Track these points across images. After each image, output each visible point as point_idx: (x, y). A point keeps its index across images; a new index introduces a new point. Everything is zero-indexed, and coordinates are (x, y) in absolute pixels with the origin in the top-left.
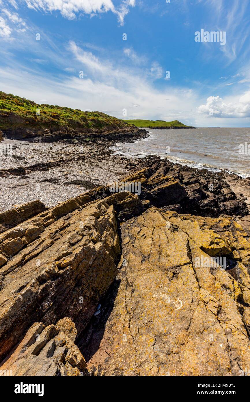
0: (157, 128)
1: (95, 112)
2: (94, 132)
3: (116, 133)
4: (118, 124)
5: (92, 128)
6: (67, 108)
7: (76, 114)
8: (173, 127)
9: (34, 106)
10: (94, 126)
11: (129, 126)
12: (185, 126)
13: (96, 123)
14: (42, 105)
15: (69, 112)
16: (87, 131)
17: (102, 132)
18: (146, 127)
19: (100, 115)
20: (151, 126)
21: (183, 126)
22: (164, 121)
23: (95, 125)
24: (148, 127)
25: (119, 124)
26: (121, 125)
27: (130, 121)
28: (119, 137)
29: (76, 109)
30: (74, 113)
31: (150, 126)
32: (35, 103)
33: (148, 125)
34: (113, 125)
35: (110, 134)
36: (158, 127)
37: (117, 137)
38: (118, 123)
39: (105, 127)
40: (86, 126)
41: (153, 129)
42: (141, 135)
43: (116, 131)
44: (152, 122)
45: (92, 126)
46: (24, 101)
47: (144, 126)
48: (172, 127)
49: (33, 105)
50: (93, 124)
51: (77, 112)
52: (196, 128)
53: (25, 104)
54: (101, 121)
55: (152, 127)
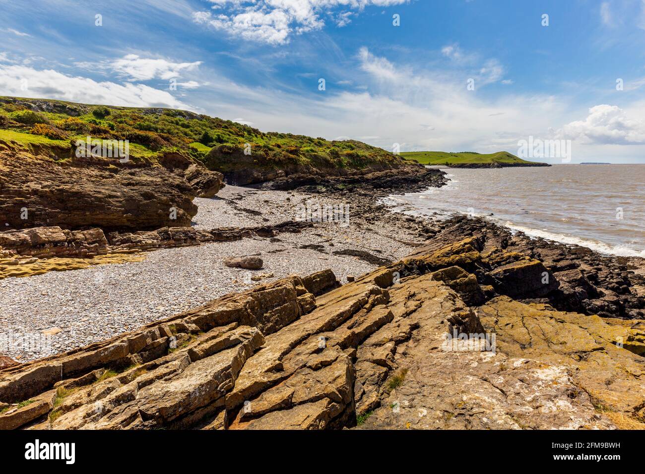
0: (462, 166)
1: (348, 142)
2: (350, 174)
3: (386, 176)
4: (389, 160)
5: (348, 169)
6: (304, 137)
7: (317, 145)
8: (496, 164)
9: (258, 136)
10: (350, 165)
11: (409, 164)
12: (524, 162)
13: (354, 160)
14: (269, 133)
15: (307, 143)
16: (340, 172)
17: (362, 174)
18: (439, 165)
19: (356, 145)
20: (449, 162)
21: (520, 162)
22: (477, 154)
23: (352, 163)
24: (443, 164)
25: (392, 161)
26: (395, 162)
27: (408, 154)
28: (392, 183)
29: (318, 138)
30: (315, 144)
31: (447, 163)
32: (259, 132)
33: (444, 161)
34: (381, 162)
35: (378, 178)
36: (465, 164)
37: (389, 184)
38: (391, 158)
39: (368, 166)
40: (338, 165)
41: (455, 167)
42: (432, 179)
43: (387, 173)
44: (451, 154)
45: (347, 164)
46: (245, 130)
47: (435, 162)
48: (493, 164)
49: (256, 134)
50: (348, 162)
51: (319, 142)
52: (550, 165)
53: (245, 133)
54: (363, 156)
55: (451, 164)
